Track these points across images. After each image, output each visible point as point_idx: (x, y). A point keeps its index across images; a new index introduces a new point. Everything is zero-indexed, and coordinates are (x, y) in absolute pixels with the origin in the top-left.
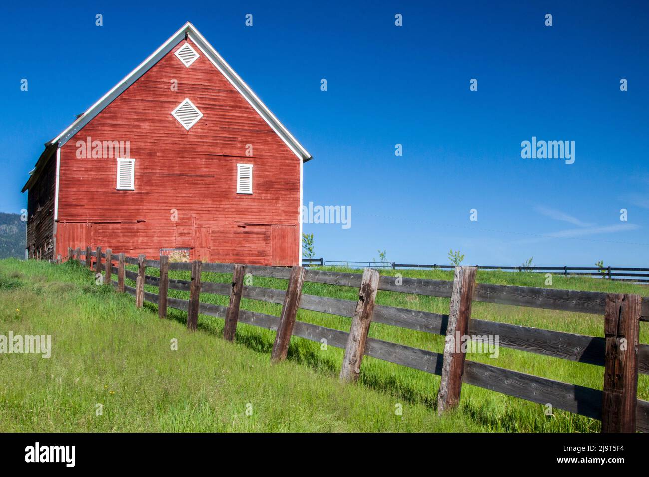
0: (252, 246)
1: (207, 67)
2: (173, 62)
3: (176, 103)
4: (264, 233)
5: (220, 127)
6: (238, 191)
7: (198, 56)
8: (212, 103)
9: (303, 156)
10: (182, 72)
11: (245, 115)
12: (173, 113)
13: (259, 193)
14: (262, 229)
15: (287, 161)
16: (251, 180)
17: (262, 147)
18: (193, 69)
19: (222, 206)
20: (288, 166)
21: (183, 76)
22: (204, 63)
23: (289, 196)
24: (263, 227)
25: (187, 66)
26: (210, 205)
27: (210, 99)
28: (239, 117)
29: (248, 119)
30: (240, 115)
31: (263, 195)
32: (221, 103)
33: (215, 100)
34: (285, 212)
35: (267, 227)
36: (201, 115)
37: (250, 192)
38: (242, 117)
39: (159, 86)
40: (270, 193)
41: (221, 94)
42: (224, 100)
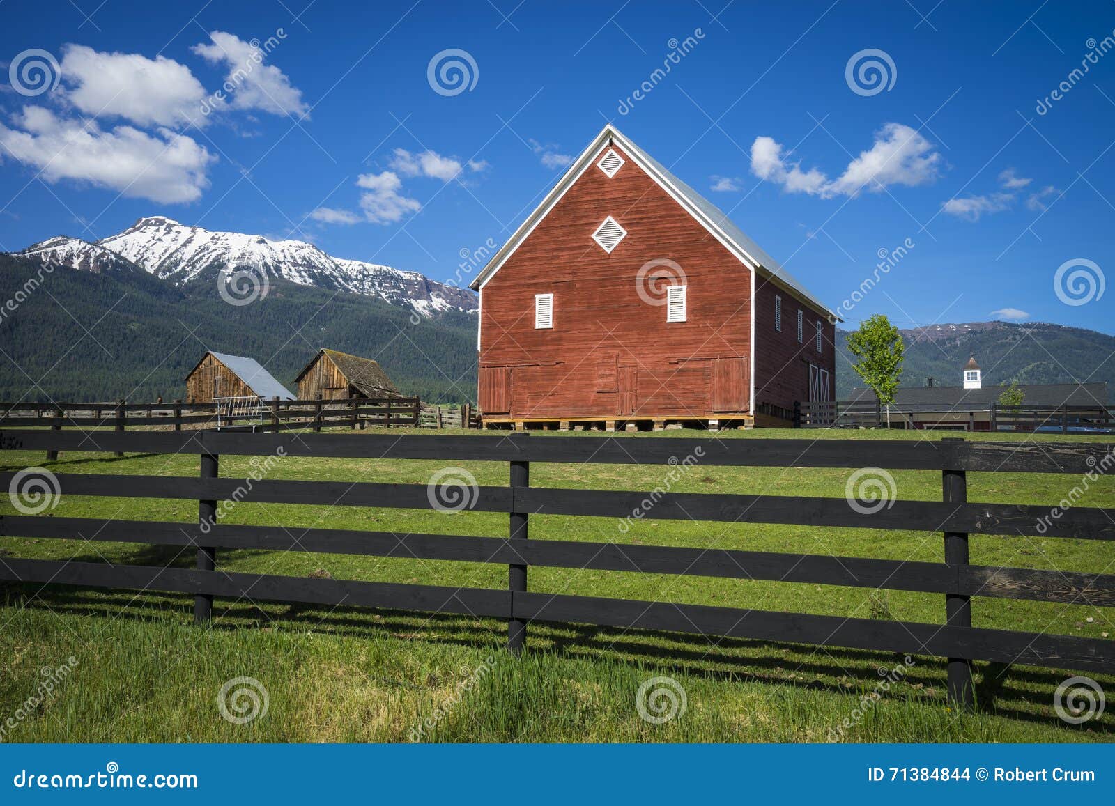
0: (689, 387)
1: (634, 173)
2: (595, 176)
3: (597, 224)
4: (703, 370)
5: (647, 245)
6: (669, 320)
7: (623, 162)
8: (638, 216)
9: (755, 266)
10: (606, 186)
11: (679, 225)
12: (593, 236)
13: (695, 320)
14: (700, 365)
15: (733, 275)
16: (684, 305)
17: (699, 262)
18: (618, 178)
19: (650, 340)
20: (735, 281)
21: (606, 190)
22: (631, 169)
23: (735, 320)
24: (702, 362)
25: (610, 176)
26: (636, 340)
27: (637, 212)
28: (671, 228)
29: (684, 228)
30: (672, 225)
31: (702, 322)
32: (650, 215)
33: (642, 212)
34: (730, 341)
35: (707, 362)
36: (625, 233)
37: (684, 319)
38: (674, 227)
39: (579, 207)
40: (711, 319)
41: (650, 204)
42: (654, 211)
